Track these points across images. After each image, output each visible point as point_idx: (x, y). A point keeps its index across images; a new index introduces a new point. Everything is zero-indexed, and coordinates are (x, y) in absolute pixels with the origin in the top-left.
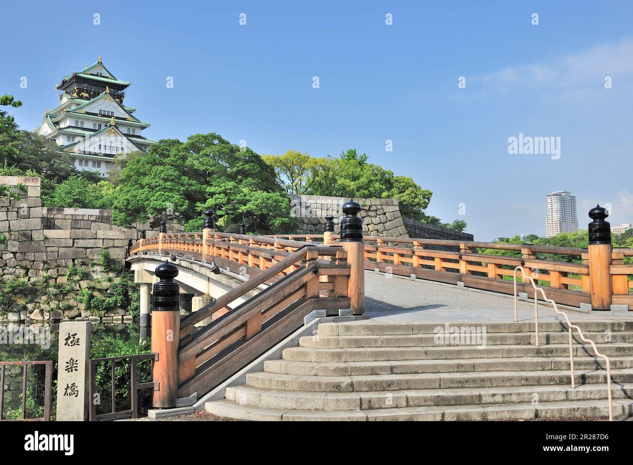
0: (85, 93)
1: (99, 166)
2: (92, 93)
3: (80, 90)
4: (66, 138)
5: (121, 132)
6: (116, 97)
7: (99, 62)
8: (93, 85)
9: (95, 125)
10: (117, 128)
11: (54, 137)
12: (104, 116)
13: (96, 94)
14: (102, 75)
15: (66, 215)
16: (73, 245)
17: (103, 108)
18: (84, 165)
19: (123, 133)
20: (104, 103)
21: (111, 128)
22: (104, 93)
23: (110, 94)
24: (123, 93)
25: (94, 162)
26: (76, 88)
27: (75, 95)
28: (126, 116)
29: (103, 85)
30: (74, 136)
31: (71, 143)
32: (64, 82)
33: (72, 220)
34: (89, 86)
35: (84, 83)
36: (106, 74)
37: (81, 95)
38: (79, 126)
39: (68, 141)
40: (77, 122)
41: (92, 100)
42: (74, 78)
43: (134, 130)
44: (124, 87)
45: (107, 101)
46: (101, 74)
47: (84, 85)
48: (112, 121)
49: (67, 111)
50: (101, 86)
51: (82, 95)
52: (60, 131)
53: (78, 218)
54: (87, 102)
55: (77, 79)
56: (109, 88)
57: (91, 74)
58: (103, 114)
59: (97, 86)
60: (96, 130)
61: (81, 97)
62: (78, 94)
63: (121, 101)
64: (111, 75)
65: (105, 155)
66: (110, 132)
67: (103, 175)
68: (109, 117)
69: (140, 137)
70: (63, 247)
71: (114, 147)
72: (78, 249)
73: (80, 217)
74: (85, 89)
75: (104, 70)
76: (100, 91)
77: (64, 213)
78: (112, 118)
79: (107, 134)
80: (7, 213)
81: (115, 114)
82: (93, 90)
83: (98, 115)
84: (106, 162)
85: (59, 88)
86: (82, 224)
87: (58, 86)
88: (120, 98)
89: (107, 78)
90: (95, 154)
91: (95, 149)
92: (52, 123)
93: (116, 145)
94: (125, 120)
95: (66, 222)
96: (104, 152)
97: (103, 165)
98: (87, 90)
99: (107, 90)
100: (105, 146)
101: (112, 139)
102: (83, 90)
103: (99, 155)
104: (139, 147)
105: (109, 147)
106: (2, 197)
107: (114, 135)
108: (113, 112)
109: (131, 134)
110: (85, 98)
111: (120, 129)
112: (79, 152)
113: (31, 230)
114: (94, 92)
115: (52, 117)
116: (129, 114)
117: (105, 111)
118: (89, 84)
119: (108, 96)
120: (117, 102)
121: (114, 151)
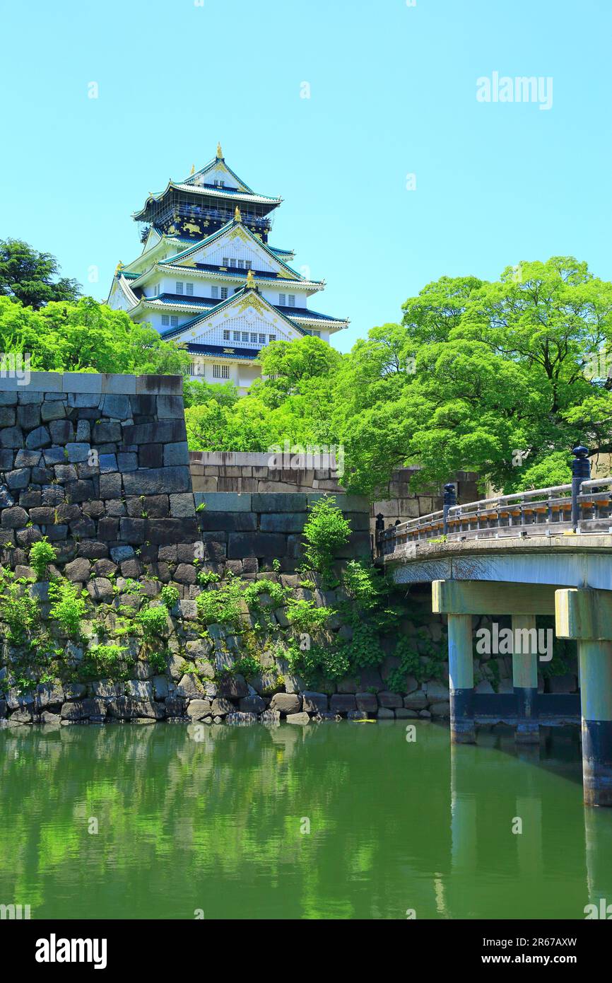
0: (193, 224)
1: (226, 376)
2: (206, 224)
3: (184, 220)
4: (160, 319)
5: (266, 302)
7: (217, 159)
8: (207, 207)
9: (214, 289)
10: (260, 294)
12: (232, 270)
13: (214, 227)
14: (226, 185)
15: (205, 466)
16: (258, 527)
17: (231, 254)
18: (196, 373)
19: (272, 303)
20: (231, 244)
21: (248, 295)
22: (231, 222)
23: (243, 224)
25: (216, 368)
26: (174, 216)
27: (173, 229)
28: (275, 268)
29: (229, 205)
30: (176, 315)
31: (170, 327)
32: (148, 205)
33: (219, 477)
34: (200, 210)
35: (190, 204)
36: (232, 183)
37: (184, 230)
38: (185, 294)
39: (163, 324)
40: (179, 286)
41: (207, 238)
42: (171, 196)
43: (294, 297)
44: (269, 207)
45: (238, 237)
46: (222, 183)
47: (191, 207)
48: (250, 280)
49: (160, 264)
50: (223, 209)
51: (188, 230)
52: (147, 305)
53: (230, 473)
54: (197, 243)
55: (174, 196)
56: (241, 211)
57: (206, 186)
58: (229, 266)
59: (214, 208)
60: (220, 301)
61: (186, 235)
62: (179, 226)
63: (265, 239)
64: (242, 184)
65: (240, 352)
66: (247, 303)
68: (243, 272)
69: (304, 312)
70: (236, 531)
71: (255, 334)
72: (270, 535)
73: (235, 469)
74: (192, 215)
75: (229, 174)
76: (223, 220)
77: (202, 462)
78: (249, 274)
79: (240, 307)
80: (116, 456)
81: (256, 267)
82: (208, 218)
83: (221, 269)
84: (240, 365)
85: (139, 218)
86: (240, 486)
87: (137, 215)
88: (261, 232)
89: (234, 190)
90: (216, 350)
91: (218, 341)
92: (131, 290)
93: (258, 329)
94: (273, 275)
95: (207, 482)
96: (235, 346)
97: (233, 371)
98: (196, 219)
99: (238, 215)
100: (236, 333)
101: (251, 318)
102: (189, 218)
103: (226, 351)
104: (304, 330)
105: (245, 334)
106: (104, 420)
107: (254, 311)
108: (250, 262)
109: (287, 305)
110: (193, 235)
111: (265, 295)
112: (185, 347)
113: (169, 494)
114: (211, 222)
115: (129, 278)
116: (282, 263)
117: (233, 260)
118: (200, 206)
119: (240, 229)
120: (256, 241)
121: (255, 341)
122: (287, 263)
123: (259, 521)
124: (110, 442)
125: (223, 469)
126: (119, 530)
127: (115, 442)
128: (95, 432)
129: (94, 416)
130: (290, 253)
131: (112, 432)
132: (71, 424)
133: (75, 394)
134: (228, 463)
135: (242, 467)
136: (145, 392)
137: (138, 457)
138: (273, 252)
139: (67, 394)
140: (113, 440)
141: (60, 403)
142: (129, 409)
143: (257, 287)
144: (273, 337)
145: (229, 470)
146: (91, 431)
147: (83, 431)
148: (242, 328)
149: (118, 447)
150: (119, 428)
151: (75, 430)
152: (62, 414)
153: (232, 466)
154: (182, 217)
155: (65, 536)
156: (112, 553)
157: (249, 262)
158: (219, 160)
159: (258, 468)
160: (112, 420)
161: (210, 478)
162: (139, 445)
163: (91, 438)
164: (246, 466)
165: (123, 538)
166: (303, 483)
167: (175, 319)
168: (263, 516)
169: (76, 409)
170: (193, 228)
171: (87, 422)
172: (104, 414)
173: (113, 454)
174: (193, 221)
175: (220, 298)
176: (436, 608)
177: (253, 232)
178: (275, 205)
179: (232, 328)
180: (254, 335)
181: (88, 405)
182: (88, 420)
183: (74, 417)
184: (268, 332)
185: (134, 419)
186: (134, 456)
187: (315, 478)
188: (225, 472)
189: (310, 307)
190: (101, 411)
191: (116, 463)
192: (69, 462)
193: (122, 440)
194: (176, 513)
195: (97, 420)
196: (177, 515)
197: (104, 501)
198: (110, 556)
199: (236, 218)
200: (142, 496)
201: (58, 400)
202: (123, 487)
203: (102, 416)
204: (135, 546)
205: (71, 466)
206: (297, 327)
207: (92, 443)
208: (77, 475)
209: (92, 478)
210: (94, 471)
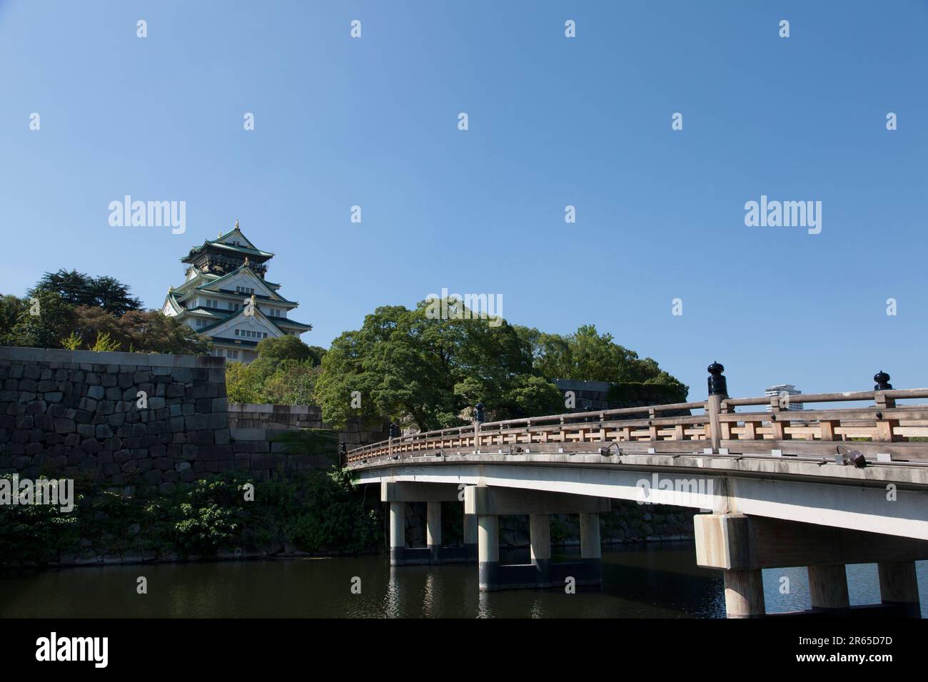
0: (219, 266)
1: (235, 357)
2: (227, 266)
4: (195, 321)
5: (263, 313)
8: (228, 256)
9: (230, 305)
10: (258, 308)
12: (242, 294)
13: (232, 268)
14: (240, 244)
15: (230, 413)
16: (270, 450)
17: (241, 284)
19: (266, 314)
20: (242, 278)
22: (243, 266)
23: (250, 267)
24: (265, 266)
25: (229, 351)
26: (207, 260)
27: (206, 269)
28: (269, 293)
29: (240, 257)
30: (206, 319)
31: (201, 327)
32: (193, 254)
33: (238, 419)
34: (224, 258)
35: (217, 254)
36: (243, 243)
37: (213, 269)
38: (212, 307)
39: (197, 325)
40: (209, 302)
41: (227, 274)
42: (206, 249)
43: (279, 311)
44: (267, 258)
45: (246, 275)
46: (238, 243)
47: (218, 256)
48: (253, 300)
49: (197, 289)
50: (237, 258)
51: (215, 269)
52: (188, 313)
53: (246, 416)
54: (220, 278)
55: (208, 248)
56: (249, 260)
57: (226, 244)
58: (240, 291)
59: (233, 257)
60: (233, 312)
61: (214, 272)
62: (209, 268)
63: (263, 276)
64: (250, 244)
65: (245, 343)
68: (249, 295)
69: (286, 320)
70: (257, 453)
71: (255, 332)
73: (249, 415)
74: (219, 261)
75: (242, 238)
76: (238, 264)
77: (228, 410)
78: (253, 296)
80: (181, 406)
81: (257, 292)
82: (228, 263)
83: (235, 293)
84: (244, 351)
85: (185, 261)
86: (251, 425)
87: (184, 259)
88: (261, 272)
89: (245, 247)
90: (231, 341)
91: (231, 335)
92: (177, 304)
93: (257, 329)
94: (267, 298)
95: (230, 422)
96: (242, 339)
97: (240, 354)
98: (221, 263)
99: (247, 262)
100: (243, 331)
101: (253, 323)
102: (217, 262)
103: (236, 342)
104: (285, 332)
105: (249, 332)
106: (175, 383)
107: (255, 318)
109: (275, 316)
110: (219, 272)
111: (261, 309)
112: (211, 339)
113: (214, 430)
114: (230, 265)
115: (177, 296)
116: (273, 291)
117: (243, 288)
118: (223, 255)
119: (247, 270)
120: (258, 277)
121: (254, 336)
122: (276, 291)
123: (270, 446)
124: (177, 397)
125: (241, 414)
126: (181, 452)
128: (168, 391)
129: (168, 381)
130: (278, 286)
131: (179, 391)
132: (153, 385)
133: (156, 367)
134: (244, 411)
135: (253, 413)
136: (201, 366)
137: (195, 407)
138: (268, 285)
139: (152, 367)
140: (180, 396)
141: (147, 372)
142: (191, 376)
143: (257, 305)
144: (265, 335)
145: (244, 415)
146: (166, 391)
147: (160, 390)
148: (247, 328)
149: (183, 400)
150: (184, 388)
151: (156, 388)
152: (147, 379)
153: (247, 413)
154: (212, 262)
155: (146, 456)
156: (177, 466)
157: (252, 290)
158: (237, 230)
159: (263, 414)
160: (179, 384)
161: (232, 420)
162: (196, 399)
163: (166, 394)
164: (256, 413)
165: (184, 458)
166: (291, 423)
167: (205, 322)
168: (273, 443)
169: (157, 376)
170: (218, 268)
171: (163, 384)
172: (175, 379)
173: (179, 405)
174: (219, 264)
175: (233, 310)
176: (384, 498)
177: (256, 272)
178: (270, 257)
179: (241, 328)
181: (165, 374)
183: (155, 381)
184: (263, 331)
185: (193, 383)
186: (193, 406)
187: (298, 420)
188: (242, 417)
189: (289, 317)
190: (173, 378)
191: (182, 410)
192: (151, 410)
193: (186, 396)
194: (219, 442)
195: (170, 384)
196: (220, 443)
197: (173, 433)
198: (175, 469)
199: (245, 263)
200: (197, 431)
201: (145, 371)
202: (185, 425)
203: (173, 381)
204: (192, 462)
205: (152, 412)
206: (280, 329)
207: (166, 398)
208: (156, 417)
209: (165, 420)
210: (167, 415)
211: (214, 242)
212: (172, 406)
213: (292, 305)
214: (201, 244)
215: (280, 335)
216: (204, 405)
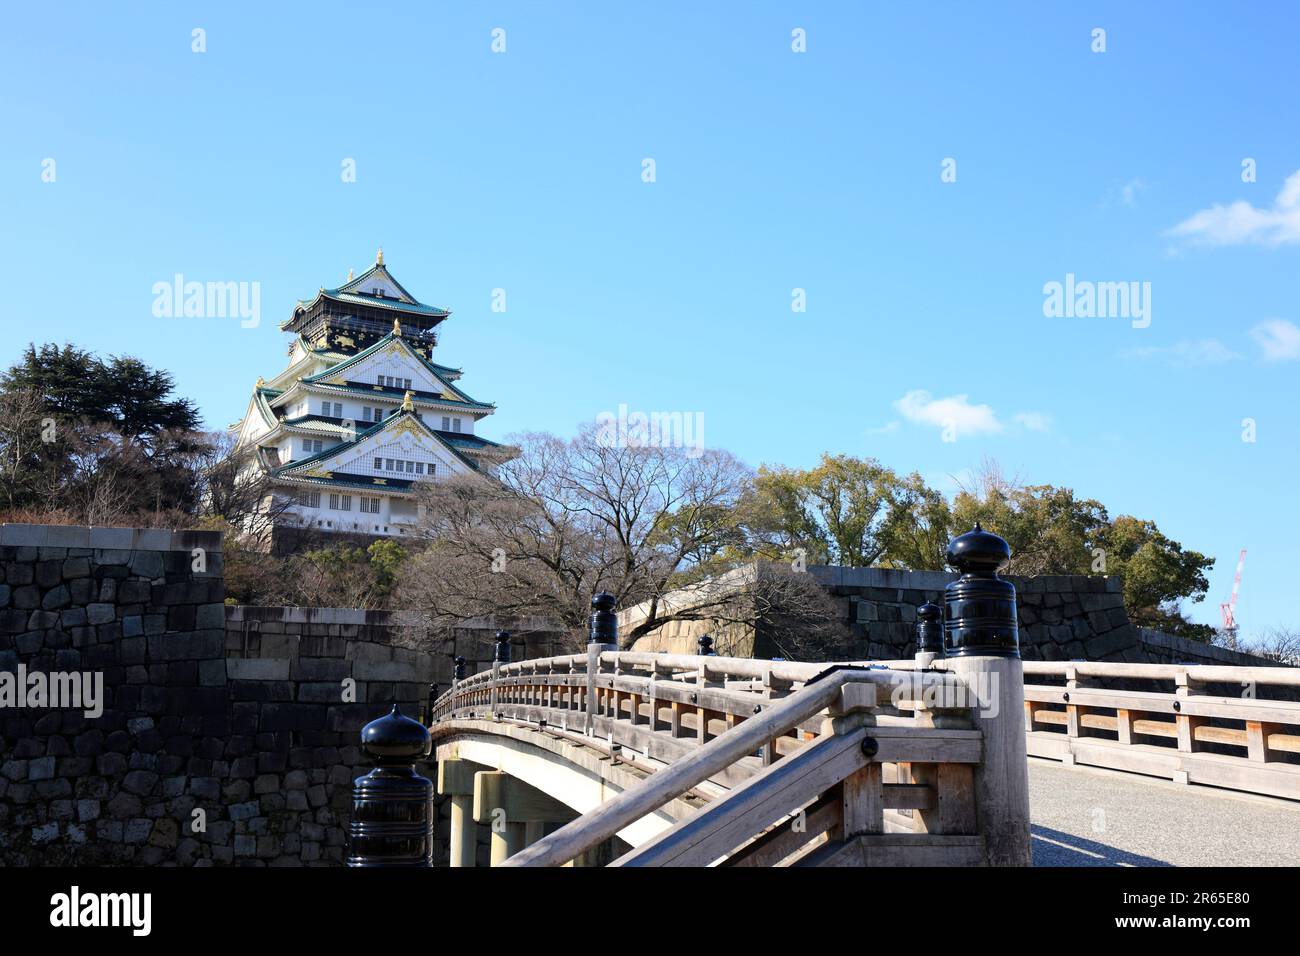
0: (346, 336)
1: (376, 510)
2: (361, 337)
3: (335, 331)
4: (300, 443)
5: (426, 427)
6: (416, 344)
7: (378, 266)
8: (363, 318)
9: (367, 411)
10: (418, 417)
11: (272, 442)
12: (388, 390)
13: (370, 340)
14: (386, 295)
15: (287, 624)
16: (296, 697)
17: (387, 371)
18: (340, 507)
19: (433, 428)
20: (389, 360)
21: (405, 417)
22: (390, 335)
23: (403, 338)
25: (364, 500)
26: (325, 327)
27: (323, 343)
28: (437, 387)
29: (386, 317)
30: (321, 438)
31: (312, 454)
32: (298, 315)
33: (302, 636)
34: (357, 322)
35: (343, 315)
36: (395, 293)
37: (336, 342)
38: (332, 415)
39: (304, 450)
40: (326, 406)
41: (361, 353)
42: (322, 305)
43: (459, 421)
44: (436, 319)
45: (397, 353)
46: (382, 291)
47: (344, 318)
48: (407, 401)
49: (305, 381)
50: (382, 321)
51: (340, 343)
52: (287, 428)
53: (315, 631)
54: (348, 358)
55: (329, 304)
56: (402, 323)
57: (361, 294)
58: (385, 385)
59: (372, 319)
60: (372, 424)
61: (337, 348)
62: (330, 339)
63: (429, 354)
64: (406, 293)
65: (392, 483)
66: (403, 427)
67: (386, 529)
68: (400, 392)
69: (471, 439)
70: (271, 702)
71: (412, 463)
72: (308, 706)
73: (321, 628)
74: (346, 327)
75: (390, 283)
76: (381, 332)
77: (283, 620)
78: (407, 395)
79: (395, 432)
80: (143, 619)
81: (415, 386)
82: (364, 330)
83: (376, 388)
84: (392, 498)
85: (287, 328)
86: (325, 646)
87: (284, 325)
88: (425, 347)
89: (396, 300)
90: (366, 481)
91: (367, 470)
92: (269, 410)
93: (417, 456)
94: (436, 396)
95: (287, 641)
96: (388, 476)
97: (384, 505)
98: (350, 331)
99: (397, 329)
100: (390, 461)
101: (407, 445)
102: (342, 330)
103: (377, 482)
104: (468, 461)
105: (400, 463)
106: (133, 579)
107: (411, 435)
108: (410, 381)
109: (451, 430)
110: (345, 349)
111: (425, 419)
112: (329, 476)
113: (198, 660)
114: (367, 335)
115: (270, 396)
116: (447, 383)
117: (390, 379)
118: (355, 316)
119: (398, 344)
120: (418, 357)
121: (411, 471)
122: (453, 383)
123: (297, 690)
124: (138, 603)
125: (307, 627)
126: (140, 700)
127: (143, 603)
128: (121, 591)
129: (122, 575)
130: (457, 372)
131: (140, 591)
132: (95, 582)
133: (102, 550)
134: (312, 620)
136: (181, 548)
137: (167, 620)
138: (438, 371)
139: (93, 549)
140: (140, 600)
141: (85, 560)
142: (161, 566)
143: (415, 410)
144: (432, 467)
145: (314, 628)
146: (117, 593)
147: (108, 590)
148: (397, 455)
149: (146, 608)
150: (148, 587)
151: (99, 590)
152: (86, 571)
154: (333, 328)
156: (129, 725)
157: (408, 381)
158: (381, 267)
160: (141, 579)
161: (291, 638)
162: (169, 606)
163: (116, 598)
164: (334, 624)
165: (143, 709)
167: (318, 444)
168: (302, 685)
169: (103, 565)
170: (345, 341)
171: (112, 580)
172: (133, 571)
173: (139, 617)
174: (346, 333)
175: (373, 420)
176: (441, 788)
177: (416, 347)
178: (441, 318)
179: (384, 455)
180: (410, 463)
181: (116, 562)
182: (115, 578)
183: (99, 574)
184: (427, 460)
185: (167, 579)
186: (162, 618)
188: (309, 632)
189: (478, 433)
190: (130, 569)
191: (143, 627)
192: (89, 625)
193: (151, 601)
194: (205, 682)
195: (125, 579)
196: (206, 684)
197: (125, 667)
198: (126, 729)
199: (394, 332)
200: (168, 662)
201: (83, 557)
202: (147, 650)
203: (131, 575)
204: (155, 717)
205: (92, 629)
206: (461, 456)
207: (116, 602)
208: (98, 639)
209: (112, 642)
210: (116, 635)
211: (338, 292)
212: (127, 620)
213: (482, 410)
214: (314, 297)
215: (460, 467)
216: (183, 619)
